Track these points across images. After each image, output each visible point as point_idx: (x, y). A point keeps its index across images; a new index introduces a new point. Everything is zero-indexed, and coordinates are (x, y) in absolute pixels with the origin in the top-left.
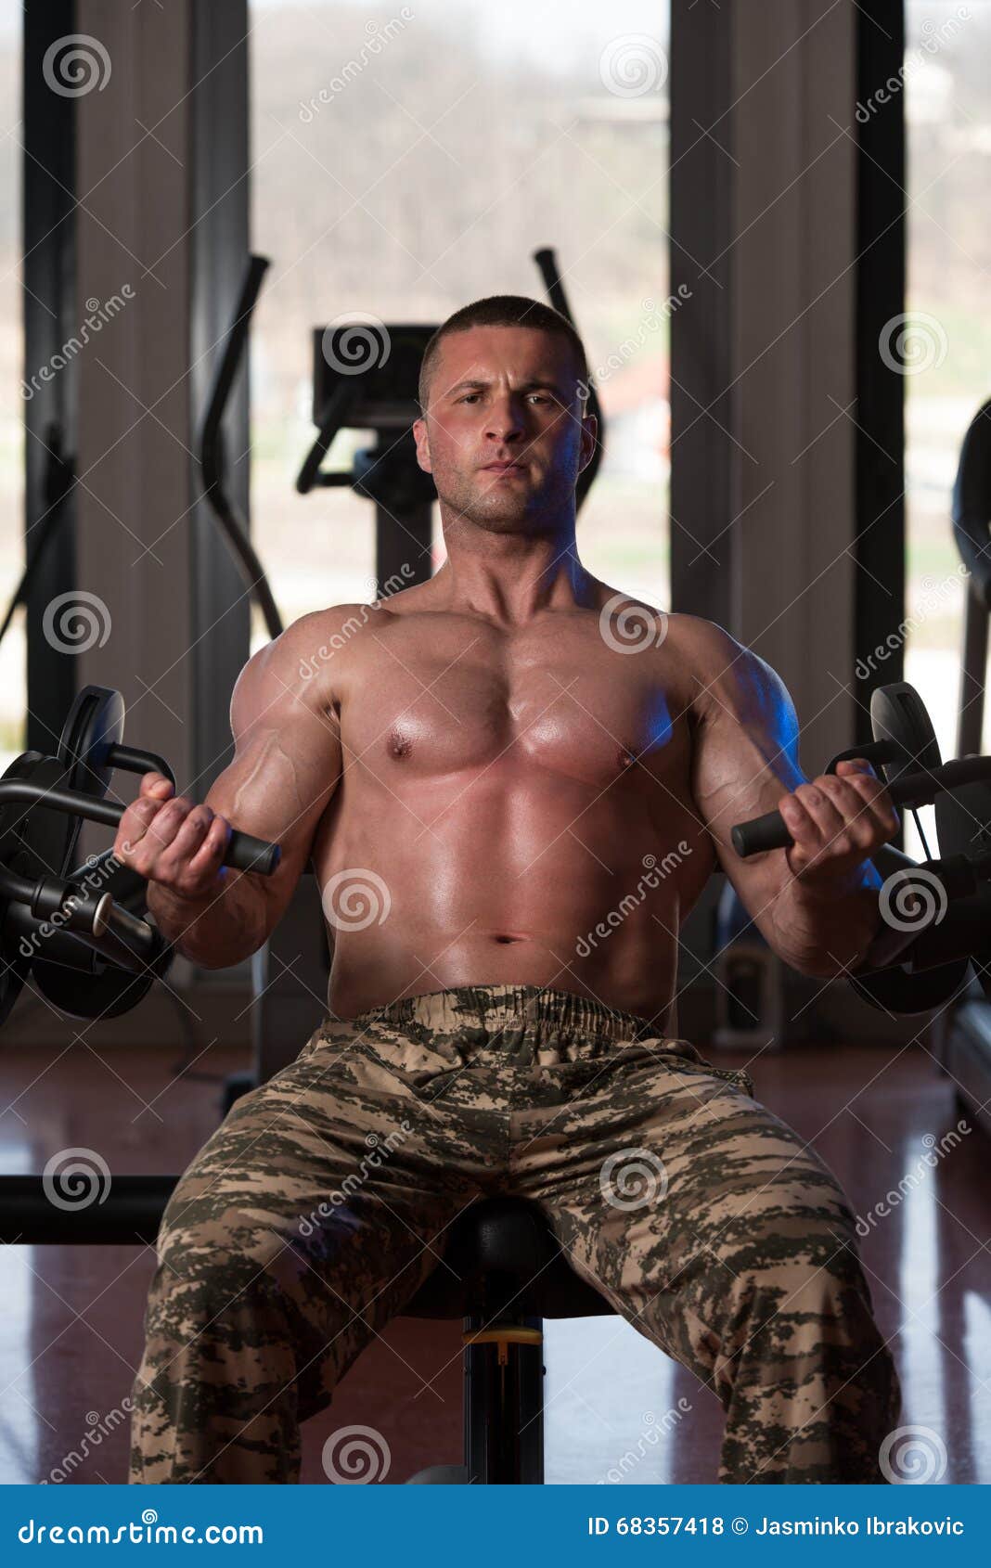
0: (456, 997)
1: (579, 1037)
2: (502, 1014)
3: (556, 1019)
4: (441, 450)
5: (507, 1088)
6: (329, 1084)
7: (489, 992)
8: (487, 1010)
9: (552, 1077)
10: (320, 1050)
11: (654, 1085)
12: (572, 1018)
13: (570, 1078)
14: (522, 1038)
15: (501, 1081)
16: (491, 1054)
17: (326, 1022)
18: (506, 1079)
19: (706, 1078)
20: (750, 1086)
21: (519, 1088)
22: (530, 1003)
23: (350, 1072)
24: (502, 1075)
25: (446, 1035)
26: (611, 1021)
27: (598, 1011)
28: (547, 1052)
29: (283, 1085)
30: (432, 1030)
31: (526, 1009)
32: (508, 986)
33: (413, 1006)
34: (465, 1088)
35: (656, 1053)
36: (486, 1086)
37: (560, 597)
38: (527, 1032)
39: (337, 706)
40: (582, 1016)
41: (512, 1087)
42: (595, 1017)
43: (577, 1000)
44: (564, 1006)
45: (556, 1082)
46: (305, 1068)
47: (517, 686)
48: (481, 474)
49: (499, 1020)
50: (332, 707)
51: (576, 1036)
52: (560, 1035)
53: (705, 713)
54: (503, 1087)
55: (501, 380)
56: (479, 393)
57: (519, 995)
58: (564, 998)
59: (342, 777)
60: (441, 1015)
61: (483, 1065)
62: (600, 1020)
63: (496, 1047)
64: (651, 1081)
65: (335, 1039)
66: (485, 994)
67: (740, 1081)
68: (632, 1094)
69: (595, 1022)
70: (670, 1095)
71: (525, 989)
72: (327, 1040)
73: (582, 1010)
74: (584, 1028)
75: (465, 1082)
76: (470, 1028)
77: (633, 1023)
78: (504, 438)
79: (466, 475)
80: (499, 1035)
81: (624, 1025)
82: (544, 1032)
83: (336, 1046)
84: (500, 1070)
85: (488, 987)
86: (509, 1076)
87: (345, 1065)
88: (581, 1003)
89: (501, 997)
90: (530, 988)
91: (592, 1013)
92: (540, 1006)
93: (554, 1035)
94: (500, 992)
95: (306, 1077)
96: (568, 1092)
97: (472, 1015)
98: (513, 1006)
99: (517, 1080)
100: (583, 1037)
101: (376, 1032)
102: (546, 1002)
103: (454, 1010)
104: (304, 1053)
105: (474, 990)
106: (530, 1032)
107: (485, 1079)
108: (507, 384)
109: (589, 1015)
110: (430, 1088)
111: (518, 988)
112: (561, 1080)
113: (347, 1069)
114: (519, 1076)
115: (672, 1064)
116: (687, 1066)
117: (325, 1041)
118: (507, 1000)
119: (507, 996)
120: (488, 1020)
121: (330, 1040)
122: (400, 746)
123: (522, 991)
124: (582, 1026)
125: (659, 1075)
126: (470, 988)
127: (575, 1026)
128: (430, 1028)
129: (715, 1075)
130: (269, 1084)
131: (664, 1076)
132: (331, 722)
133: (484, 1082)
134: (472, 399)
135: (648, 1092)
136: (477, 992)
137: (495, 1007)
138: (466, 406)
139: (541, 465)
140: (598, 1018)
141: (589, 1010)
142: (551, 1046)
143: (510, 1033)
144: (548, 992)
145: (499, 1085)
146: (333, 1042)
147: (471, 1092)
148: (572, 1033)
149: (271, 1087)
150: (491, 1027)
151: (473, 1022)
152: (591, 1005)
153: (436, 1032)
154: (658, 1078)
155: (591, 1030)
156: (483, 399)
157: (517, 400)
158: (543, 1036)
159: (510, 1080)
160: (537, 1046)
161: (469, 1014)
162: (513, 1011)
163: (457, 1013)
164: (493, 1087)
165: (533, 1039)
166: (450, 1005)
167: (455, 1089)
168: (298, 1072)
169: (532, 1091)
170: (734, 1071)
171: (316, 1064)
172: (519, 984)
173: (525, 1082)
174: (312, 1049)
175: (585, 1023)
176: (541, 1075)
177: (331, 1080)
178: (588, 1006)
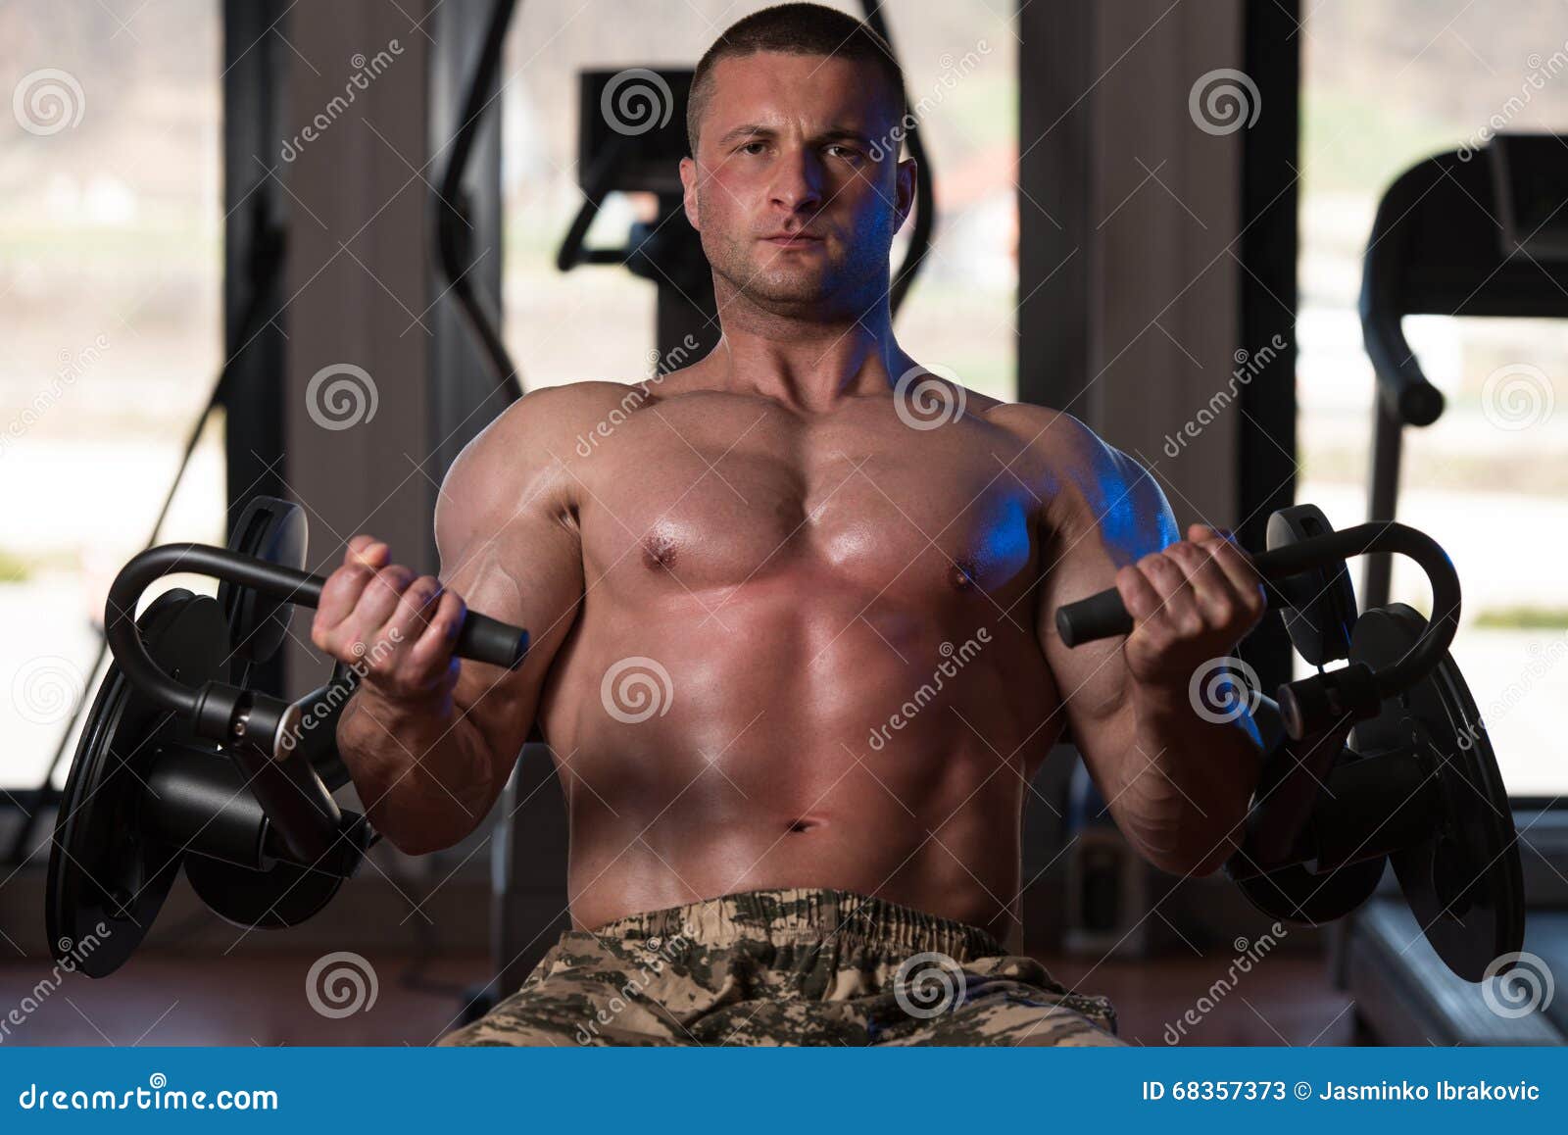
0: (735, 904)
1: (889, 953)
2: (792, 925)
3: (861, 929)
4: (713, 210)
5: (799, 1030)
6: (563, 1021)
7: (776, 897)
8: (774, 920)
9: (856, 1014)
10: (557, 975)
11: (989, 1019)
12: (881, 930)
13: (879, 1014)
14: (818, 953)
15: (788, 1020)
16: (778, 974)
17: (565, 937)
18: (796, 1017)
19: (1055, 1009)
20: (1113, 1018)
21: (813, 1029)
22: (828, 910)
23: (592, 1007)
24: (792, 1012)
25: (722, 951)
26: (932, 933)
27: (915, 921)
28: (848, 971)
29: (502, 1021)
30: (705, 945)
31: (823, 918)
32: (800, 890)
33: (681, 916)
34: (743, 1030)
35: (991, 979)
36: (770, 1027)
37: (870, 381)
38: (823, 946)
39: (575, 511)
40: (894, 927)
41: (805, 1028)
42: (911, 928)
43: (888, 908)
44: (870, 914)
45: (861, 1020)
46: (533, 1000)
47: (816, 483)
48: (762, 244)
49: (786, 932)
50: (569, 514)
51: (885, 953)
52: (865, 951)
53: (1059, 528)
54: (792, 1028)
55: (792, 127)
56: (763, 142)
57: (814, 901)
58: (871, 904)
59: (584, 598)
60: (716, 926)
61: (769, 991)
62: (918, 931)
63: (786, 965)
64: (982, 1016)
65: (576, 961)
66: (772, 900)
67: (1100, 1012)
68: (960, 1032)
69: (910, 933)
70: (1010, 1033)
71: (821, 893)
72: (566, 962)
73: (894, 920)
74: (896, 942)
75: (744, 1022)
76: (753, 940)
77: (964, 935)
78: (794, 207)
79: (743, 244)
80: (788, 948)
81: (951, 938)
82: (845, 947)
83: (577, 970)
84: (789, 1005)
85: (776, 891)
86: (800, 1014)
87: (586, 997)
88: (893, 910)
89: (792, 903)
90: (827, 891)
91: (907, 923)
92: (840, 915)
93: (858, 950)
94: (790, 897)
95: (534, 1011)
96: (877, 1032)
97: (755, 926)
98: (806, 914)
99: (810, 1019)
100: (894, 954)
101: (630, 953)
102: (848, 909)
103: (733, 920)
104: (533, 976)
105: (757, 895)
106: (827, 947)
107: (767, 1016)
108: (800, 135)
109: (903, 926)
110: (697, 1029)
111: (813, 892)
112: (867, 1018)
113: (589, 1003)
114: (813, 1013)
115: (1011, 993)
116: (1031, 995)
117: (563, 963)
118: (798, 906)
119: (799, 902)
120: (775, 932)
121: (569, 962)
122: (661, 551)
123: (818, 896)
124: (893, 939)
125: (996, 1008)
126: (753, 893)
127: (884, 940)
128: (702, 944)
129: (1067, 1004)
130: (486, 1018)
131: (1002, 1009)
132: (566, 529)
133: (767, 1022)
134: (754, 148)
135: (981, 1029)
136: (761, 897)
137: (784, 915)
138: (747, 155)
139: (841, 237)
140: (914, 929)
141: (903, 920)
142: (853, 964)
143: (802, 948)
144: (850, 896)
145: (787, 1025)
146: (573, 964)
147: (750, 1035)
148: (880, 948)
149: (488, 1024)
150: (779, 941)
151: (756, 934)
152: (906, 915)
153: (710, 947)
154: (994, 1013)
155: (906, 944)
156: (768, 149)
157: (813, 152)
158: (844, 951)
159: (801, 1019)
160: (835, 968)
161: (751, 925)
162: (806, 921)
163: (736, 924)
164: (779, 1027)
165: (831, 956)
166: (728, 914)
167: (729, 1030)
168: (524, 1004)
169: (830, 1033)
170: (1092, 999)
171: (547, 995)
172: (813, 888)
173: (821, 1021)
174: (546, 973)
175: (898, 938)
176: (842, 1011)
177: (566, 1016)
178: (902, 915)
